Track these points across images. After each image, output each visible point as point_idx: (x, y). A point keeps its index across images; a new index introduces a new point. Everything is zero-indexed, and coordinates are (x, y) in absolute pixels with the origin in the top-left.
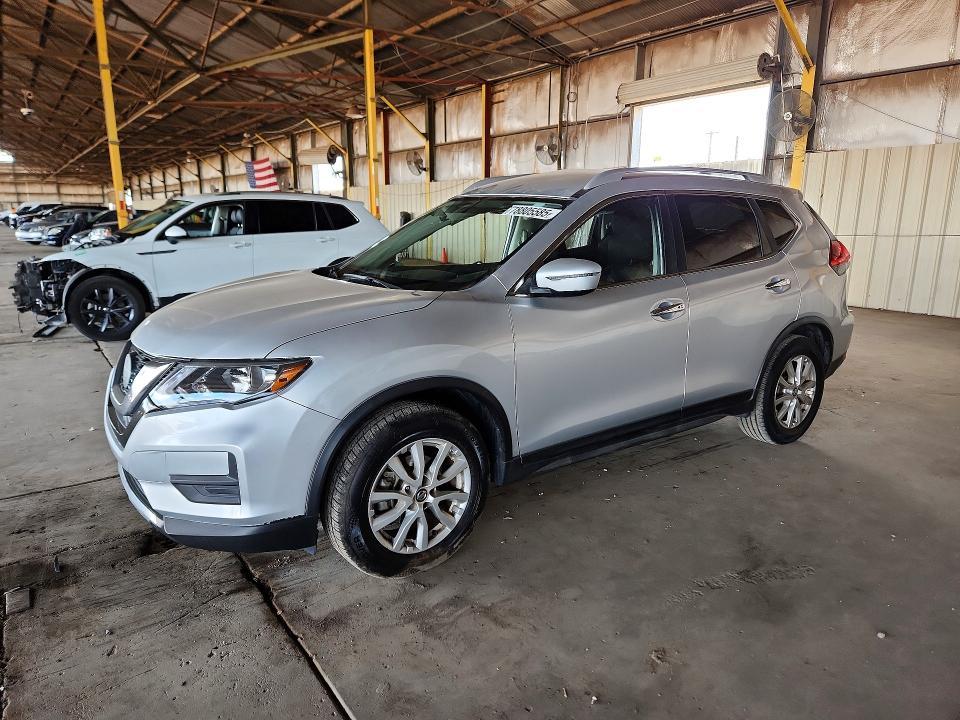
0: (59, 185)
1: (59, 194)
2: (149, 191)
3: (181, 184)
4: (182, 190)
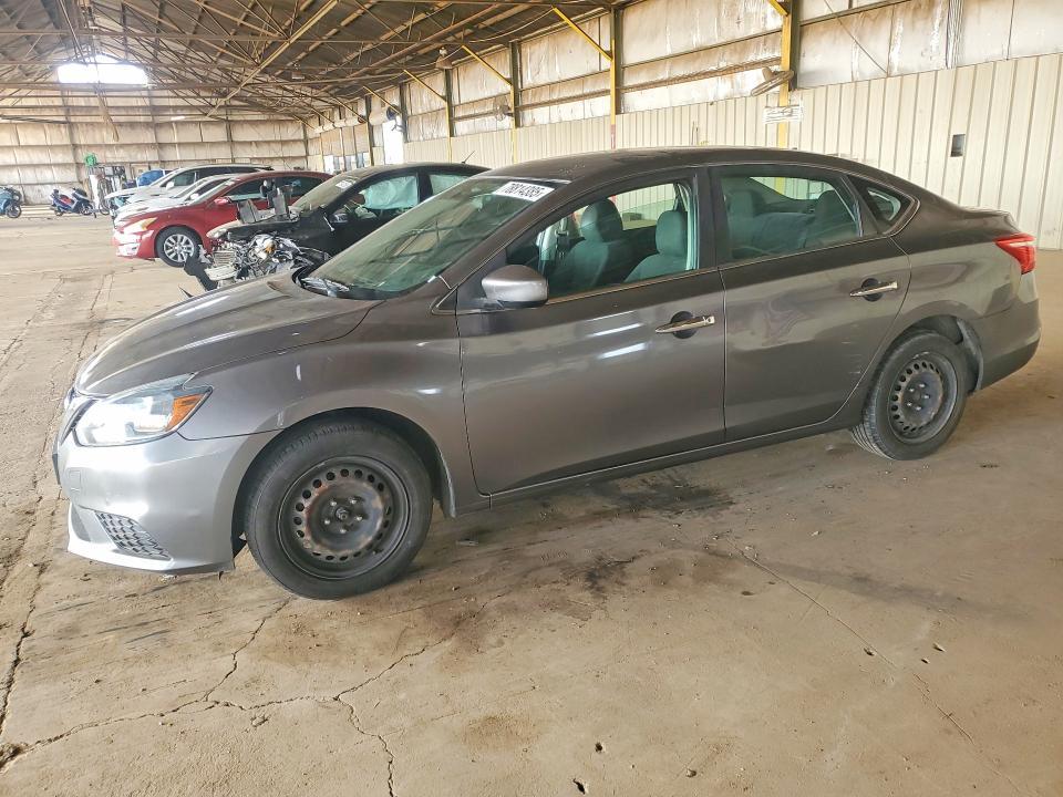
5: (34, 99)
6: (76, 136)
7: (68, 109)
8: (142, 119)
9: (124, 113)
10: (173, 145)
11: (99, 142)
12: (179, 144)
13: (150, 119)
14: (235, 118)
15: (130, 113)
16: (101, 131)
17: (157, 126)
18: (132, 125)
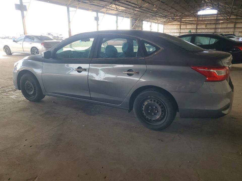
5: (192, 19)
6: (198, 26)
7: (198, 21)
8: (213, 22)
9: (210, 21)
10: (219, 28)
11: (202, 28)
12: (221, 28)
13: (215, 22)
14: (238, 21)
15: (211, 21)
16: (203, 25)
17: (216, 24)
18: (210, 24)
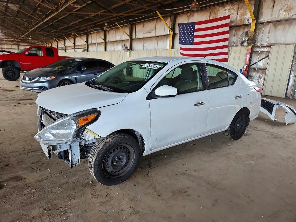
0: (18, 46)
1: (18, 49)
2: (64, 48)
3: (88, 45)
4: (88, 48)
